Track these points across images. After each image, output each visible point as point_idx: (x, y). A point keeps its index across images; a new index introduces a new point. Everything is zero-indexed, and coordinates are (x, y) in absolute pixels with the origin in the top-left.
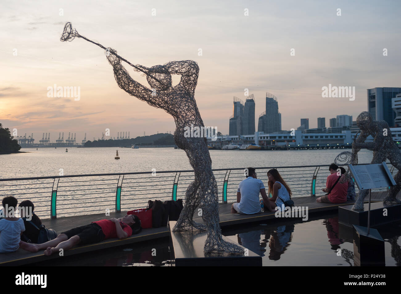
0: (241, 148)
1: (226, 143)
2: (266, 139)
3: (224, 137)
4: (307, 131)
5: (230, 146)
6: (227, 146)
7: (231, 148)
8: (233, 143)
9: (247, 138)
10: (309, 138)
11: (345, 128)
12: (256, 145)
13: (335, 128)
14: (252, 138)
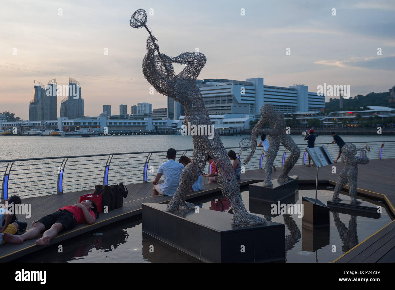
0: (44, 133)
1: (27, 129)
2: (70, 124)
3: (25, 123)
4: (110, 117)
5: (32, 132)
6: (28, 131)
7: (33, 134)
8: (35, 129)
9: (50, 123)
10: (113, 124)
11: (146, 115)
12: (60, 131)
13: (137, 115)
14: (56, 123)
